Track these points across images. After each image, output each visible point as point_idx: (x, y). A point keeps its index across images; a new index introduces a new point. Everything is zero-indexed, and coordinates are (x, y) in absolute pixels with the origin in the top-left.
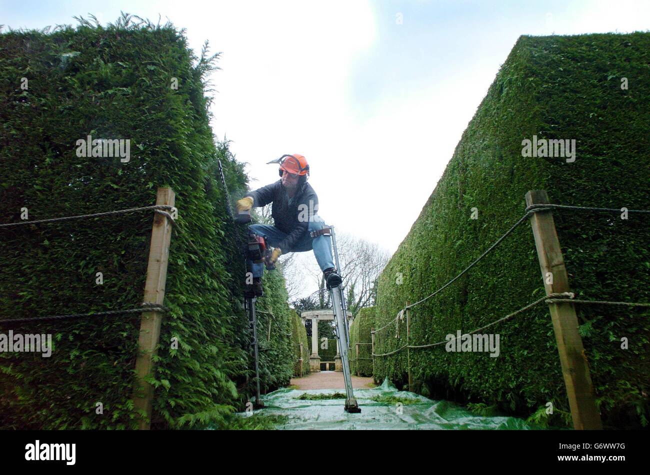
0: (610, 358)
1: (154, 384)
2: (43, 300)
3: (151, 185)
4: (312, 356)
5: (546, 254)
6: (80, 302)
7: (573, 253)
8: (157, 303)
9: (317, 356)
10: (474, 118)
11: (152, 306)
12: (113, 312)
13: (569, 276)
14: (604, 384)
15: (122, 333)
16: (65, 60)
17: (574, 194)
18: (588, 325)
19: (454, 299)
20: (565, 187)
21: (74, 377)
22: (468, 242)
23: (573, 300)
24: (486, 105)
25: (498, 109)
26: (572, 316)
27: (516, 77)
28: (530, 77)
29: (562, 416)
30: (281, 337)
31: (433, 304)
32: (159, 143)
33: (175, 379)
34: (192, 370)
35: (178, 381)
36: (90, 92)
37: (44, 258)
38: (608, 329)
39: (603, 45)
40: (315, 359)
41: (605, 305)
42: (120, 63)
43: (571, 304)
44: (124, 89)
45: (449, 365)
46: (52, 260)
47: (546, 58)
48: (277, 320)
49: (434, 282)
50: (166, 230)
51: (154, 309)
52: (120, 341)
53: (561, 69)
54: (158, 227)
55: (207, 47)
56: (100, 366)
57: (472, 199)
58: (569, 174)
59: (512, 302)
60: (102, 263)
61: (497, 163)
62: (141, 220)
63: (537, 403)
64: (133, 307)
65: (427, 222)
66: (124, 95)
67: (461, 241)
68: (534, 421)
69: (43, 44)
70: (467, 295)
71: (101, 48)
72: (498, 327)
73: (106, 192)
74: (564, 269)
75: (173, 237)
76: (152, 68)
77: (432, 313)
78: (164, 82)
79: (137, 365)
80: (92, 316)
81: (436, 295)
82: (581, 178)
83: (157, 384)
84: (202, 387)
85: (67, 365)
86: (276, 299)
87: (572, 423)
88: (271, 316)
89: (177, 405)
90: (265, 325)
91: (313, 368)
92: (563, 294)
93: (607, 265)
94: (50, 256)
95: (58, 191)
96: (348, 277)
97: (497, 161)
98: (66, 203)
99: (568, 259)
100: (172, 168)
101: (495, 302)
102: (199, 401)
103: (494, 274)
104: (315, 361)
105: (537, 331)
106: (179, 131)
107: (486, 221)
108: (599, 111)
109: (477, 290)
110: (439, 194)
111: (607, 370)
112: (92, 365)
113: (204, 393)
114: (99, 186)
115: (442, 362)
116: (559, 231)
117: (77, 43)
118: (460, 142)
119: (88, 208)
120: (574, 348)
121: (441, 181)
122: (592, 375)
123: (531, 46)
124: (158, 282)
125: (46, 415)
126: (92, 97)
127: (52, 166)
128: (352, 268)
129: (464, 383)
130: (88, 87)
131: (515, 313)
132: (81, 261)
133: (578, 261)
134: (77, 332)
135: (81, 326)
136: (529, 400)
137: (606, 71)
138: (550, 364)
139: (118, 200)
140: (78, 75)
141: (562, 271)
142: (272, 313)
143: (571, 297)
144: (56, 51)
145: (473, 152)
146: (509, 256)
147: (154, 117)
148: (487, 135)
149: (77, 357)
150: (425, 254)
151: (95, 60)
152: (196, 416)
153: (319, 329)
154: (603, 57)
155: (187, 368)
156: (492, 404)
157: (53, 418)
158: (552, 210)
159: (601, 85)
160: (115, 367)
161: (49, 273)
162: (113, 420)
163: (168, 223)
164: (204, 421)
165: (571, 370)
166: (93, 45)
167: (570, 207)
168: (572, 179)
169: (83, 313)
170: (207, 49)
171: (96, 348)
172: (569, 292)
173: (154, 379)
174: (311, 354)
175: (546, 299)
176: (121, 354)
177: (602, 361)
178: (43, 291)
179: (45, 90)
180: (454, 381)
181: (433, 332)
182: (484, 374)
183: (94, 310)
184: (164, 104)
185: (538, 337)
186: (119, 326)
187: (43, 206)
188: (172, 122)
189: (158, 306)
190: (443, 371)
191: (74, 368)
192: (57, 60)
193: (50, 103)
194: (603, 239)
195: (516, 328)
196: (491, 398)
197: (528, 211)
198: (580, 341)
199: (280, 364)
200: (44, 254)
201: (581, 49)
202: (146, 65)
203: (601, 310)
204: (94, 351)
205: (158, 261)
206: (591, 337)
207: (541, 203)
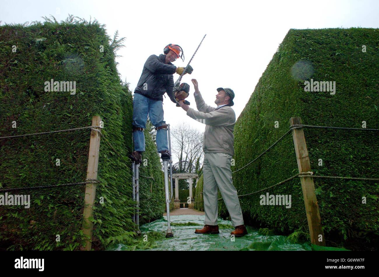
0: (330, 206)
1: (94, 222)
2: (32, 177)
3: (89, 114)
4: (175, 200)
5: (299, 151)
6: (52, 179)
7: (313, 151)
8: (94, 179)
9: (178, 199)
10: (265, 71)
11: (91, 180)
12: (71, 184)
13: (311, 163)
14: (326, 219)
15: (76, 195)
16: (38, 43)
17: (315, 119)
18: (320, 189)
19: (253, 171)
20: (311, 115)
21: (51, 219)
22: (261, 140)
23: (312, 176)
24: (272, 65)
25: (278, 68)
26: (312, 184)
27: (287, 52)
28: (294, 53)
29: (305, 235)
30: (158, 190)
31: (243, 173)
32: (92, 91)
33: (104, 218)
34: (112, 213)
35: (105, 220)
36: (53, 61)
37: (32, 155)
38: (330, 191)
39: (335, 35)
40: (177, 201)
41: (329, 178)
42: (69, 44)
43: (311, 177)
44: (72, 59)
45: (250, 207)
46: (36, 156)
47: (304, 43)
48: (156, 181)
49: (243, 161)
50: (97, 139)
51: (93, 182)
52: (74, 199)
53: (311, 49)
54: (93, 137)
55: (117, 34)
56: (65, 213)
57: (263, 117)
58: (313, 108)
59: (283, 175)
60: (63, 157)
61: (277, 99)
62: (84, 134)
63: (294, 228)
64: (81, 181)
65: (240, 127)
66: (72, 63)
67: (257, 139)
68: (291, 238)
69: (25, 32)
70: (261, 169)
71: (58, 35)
72: (276, 188)
73: (64, 118)
74: (309, 159)
75: (102, 143)
76: (87, 47)
77: (242, 178)
78: (94, 56)
79: (84, 212)
80: (59, 186)
81: (244, 168)
82: (319, 110)
83: (95, 222)
84: (118, 222)
85: (47, 212)
86: (155, 169)
87: (310, 239)
88: (152, 179)
89: (106, 232)
90: (149, 185)
91: (176, 207)
92: (307, 173)
93: (331, 157)
94: (35, 154)
95: (38, 117)
96: (196, 153)
97: (277, 98)
98: (42, 124)
99: (311, 154)
100: (100, 104)
101: (274, 174)
102: (117, 230)
103: (274, 159)
104: (177, 202)
105: (295, 191)
106: (103, 84)
107: (271, 130)
108: (330, 73)
109: (265, 167)
110: (246, 112)
111: (328, 212)
112: (60, 212)
113: (119, 225)
114: (60, 115)
115: (247, 205)
116: (307, 139)
117: (44, 32)
118: (258, 84)
119: (54, 127)
120: (312, 201)
121: (247, 104)
122: (321, 214)
123: (295, 35)
124: (94, 168)
125: (37, 239)
126: (54, 64)
127: (33, 103)
128: (198, 148)
129: (258, 217)
130: (52, 58)
131: (284, 181)
132: (52, 156)
133: (316, 155)
134: (52, 195)
135: (54, 191)
136: (290, 227)
137: (335, 50)
138: (301, 208)
139: (70, 122)
140: (46, 51)
141: (307, 161)
142: (153, 178)
143: (311, 174)
144: (33, 37)
145: (265, 90)
146: (282, 150)
147: (89, 75)
148: (272, 82)
149: (52, 208)
150: (239, 145)
151: (55, 42)
152: (115, 238)
153: (179, 184)
154: (334, 42)
155: (110, 212)
156: (272, 229)
157: (41, 240)
158: (304, 127)
159: (332, 58)
160: (72, 213)
161: (35, 163)
162: (73, 241)
163: (99, 136)
164: (120, 241)
165: (310, 212)
166: (53, 33)
167: (313, 126)
168: (314, 111)
169: (54, 184)
170: (117, 35)
171: (62, 203)
172: (310, 171)
173: (93, 219)
174: (174, 199)
175: (299, 175)
176: (76, 206)
177: (326, 207)
178: (32, 173)
179: (27, 60)
180: (253, 216)
181: (243, 189)
182: (268, 213)
183: (60, 183)
184: (94, 68)
185: (295, 194)
186: (74, 191)
187: (30, 126)
188: (99, 79)
189: (95, 180)
190: (248, 210)
191: (51, 214)
192: (33, 42)
193: (30, 67)
194: (329, 143)
195: (284, 189)
196: (272, 226)
197: (291, 128)
198: (315, 197)
199: (158, 206)
200: (31, 152)
201: (322, 38)
202: (83, 45)
203: (327, 181)
204: (61, 205)
205: (94, 156)
206: (321, 195)
207: (298, 124)
